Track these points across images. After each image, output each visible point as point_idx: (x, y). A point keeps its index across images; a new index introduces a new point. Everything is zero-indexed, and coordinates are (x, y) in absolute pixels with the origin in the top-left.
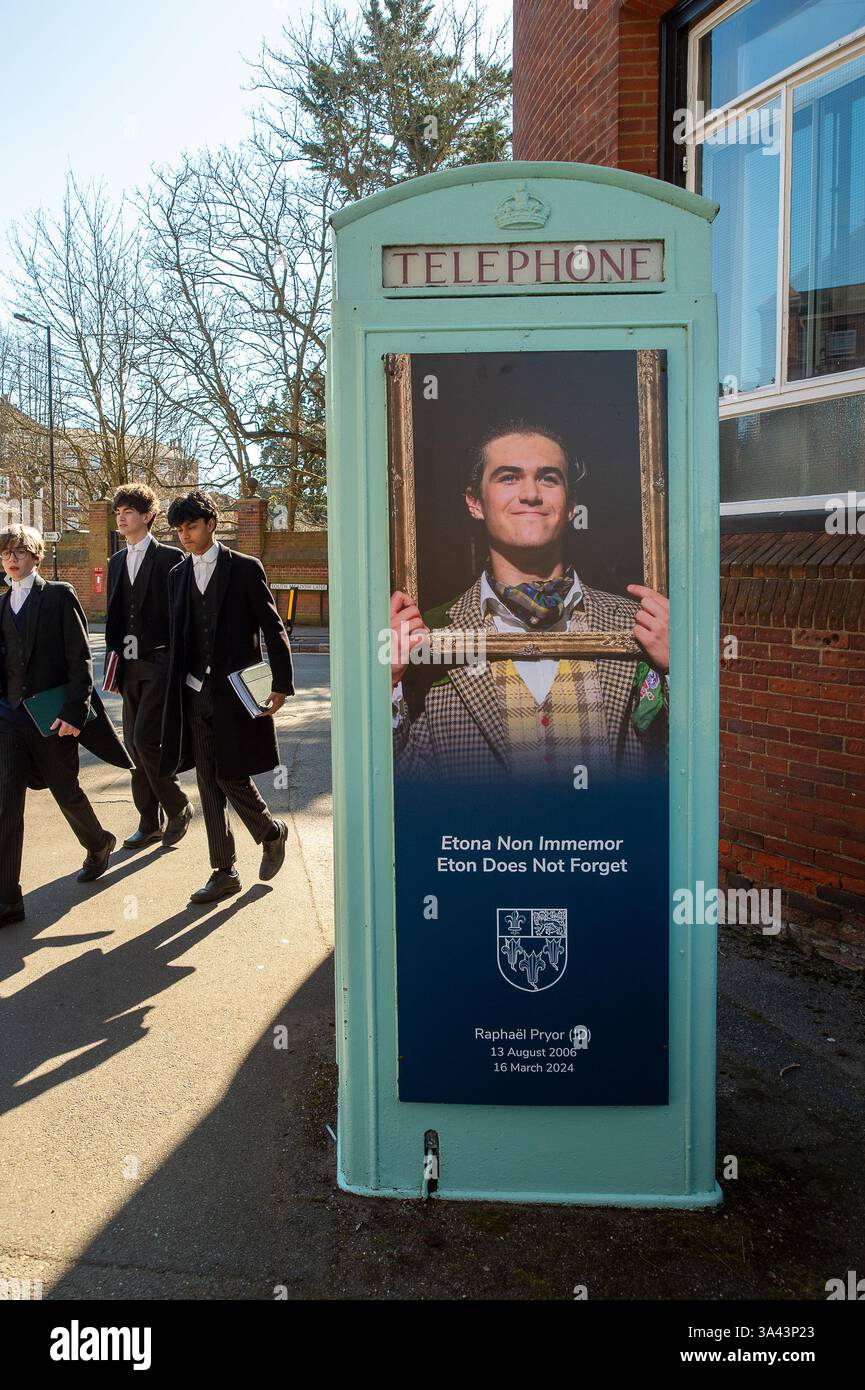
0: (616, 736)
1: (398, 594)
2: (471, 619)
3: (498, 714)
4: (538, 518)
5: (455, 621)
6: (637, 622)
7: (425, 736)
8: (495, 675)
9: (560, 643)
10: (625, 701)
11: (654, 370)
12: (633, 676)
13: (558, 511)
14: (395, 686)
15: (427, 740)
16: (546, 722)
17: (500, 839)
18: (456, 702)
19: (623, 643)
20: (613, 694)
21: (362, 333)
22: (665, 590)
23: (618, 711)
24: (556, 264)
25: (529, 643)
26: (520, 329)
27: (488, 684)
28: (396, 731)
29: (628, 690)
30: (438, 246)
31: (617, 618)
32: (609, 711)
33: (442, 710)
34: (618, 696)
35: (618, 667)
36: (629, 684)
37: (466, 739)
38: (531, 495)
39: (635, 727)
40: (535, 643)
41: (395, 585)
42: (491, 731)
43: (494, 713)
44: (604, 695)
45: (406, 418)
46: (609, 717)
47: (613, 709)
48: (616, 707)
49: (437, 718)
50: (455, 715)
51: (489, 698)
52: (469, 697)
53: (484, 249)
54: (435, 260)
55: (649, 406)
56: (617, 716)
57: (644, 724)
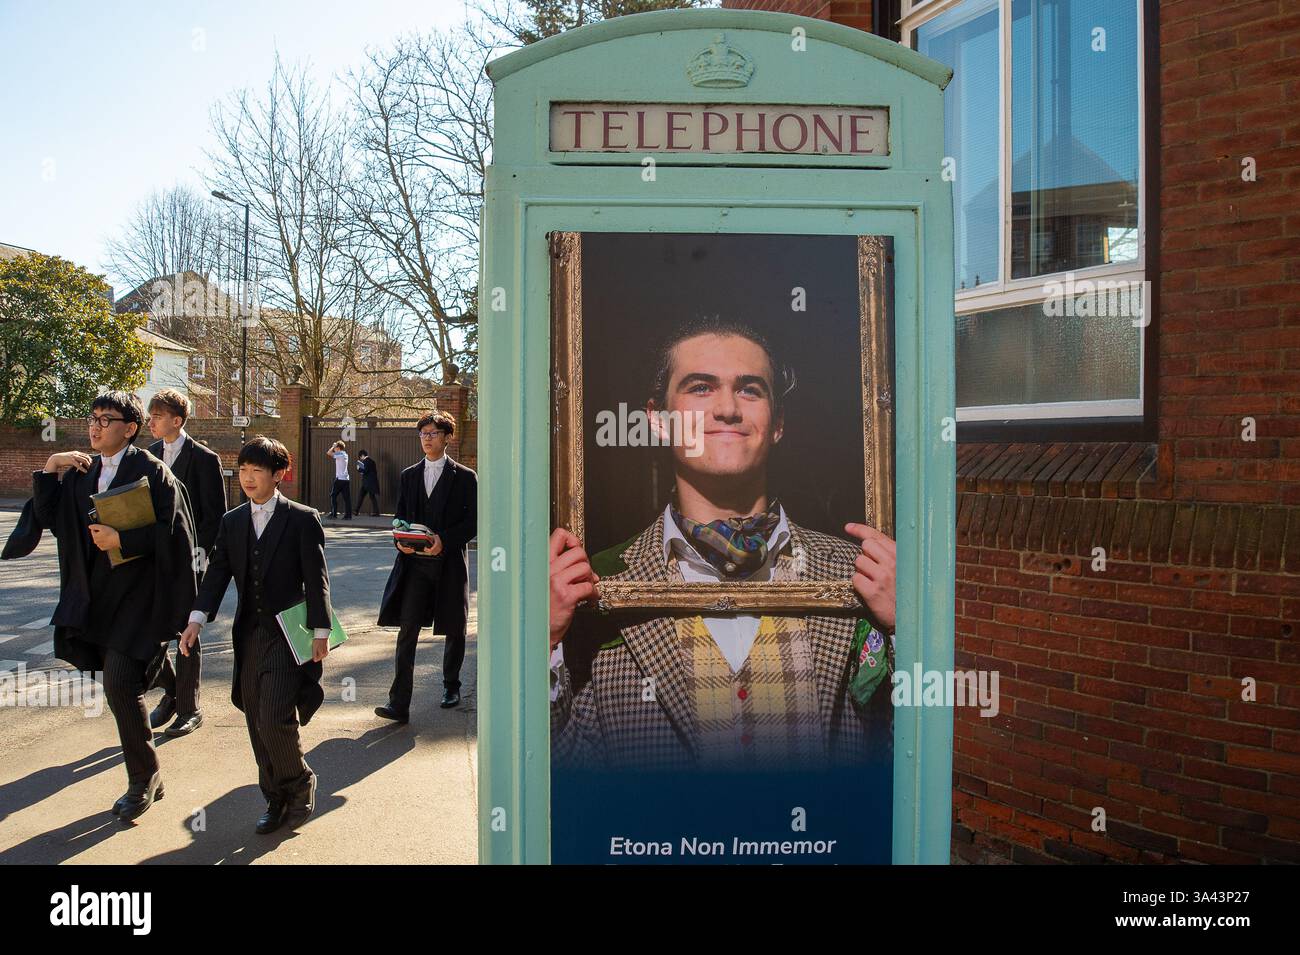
0: (830, 712)
1: (560, 532)
2: (651, 564)
3: (683, 685)
4: (736, 439)
5: (631, 567)
6: (858, 570)
7: (591, 711)
8: (680, 636)
9: (762, 595)
10: (841, 668)
11: (879, 260)
12: (851, 637)
13: (762, 430)
14: (554, 648)
15: (594, 716)
16: (743, 694)
17: (684, 841)
18: (631, 669)
19: (839, 596)
20: (826, 659)
21: (521, 206)
22: (891, 530)
23: (832, 680)
24: (761, 131)
25: (723, 595)
26: (716, 206)
27: (671, 646)
28: (554, 706)
29: (844, 654)
30: (618, 104)
31: (832, 564)
32: (822, 680)
33: (613, 679)
34: (832, 662)
35: (833, 625)
36: (846, 646)
37: (643, 716)
38: (728, 410)
39: (853, 700)
40: (731, 595)
41: (557, 521)
42: (675, 705)
43: (679, 683)
44: (815, 660)
45: (573, 312)
46: (821, 687)
47: (826, 678)
48: (830, 675)
49: (606, 689)
50: (630, 686)
51: (672, 664)
52: (647, 663)
53: (674, 110)
54: (614, 120)
55: (873, 304)
56: (831, 687)
57: (864, 696)
